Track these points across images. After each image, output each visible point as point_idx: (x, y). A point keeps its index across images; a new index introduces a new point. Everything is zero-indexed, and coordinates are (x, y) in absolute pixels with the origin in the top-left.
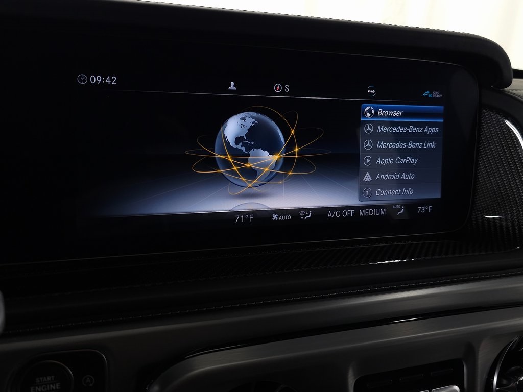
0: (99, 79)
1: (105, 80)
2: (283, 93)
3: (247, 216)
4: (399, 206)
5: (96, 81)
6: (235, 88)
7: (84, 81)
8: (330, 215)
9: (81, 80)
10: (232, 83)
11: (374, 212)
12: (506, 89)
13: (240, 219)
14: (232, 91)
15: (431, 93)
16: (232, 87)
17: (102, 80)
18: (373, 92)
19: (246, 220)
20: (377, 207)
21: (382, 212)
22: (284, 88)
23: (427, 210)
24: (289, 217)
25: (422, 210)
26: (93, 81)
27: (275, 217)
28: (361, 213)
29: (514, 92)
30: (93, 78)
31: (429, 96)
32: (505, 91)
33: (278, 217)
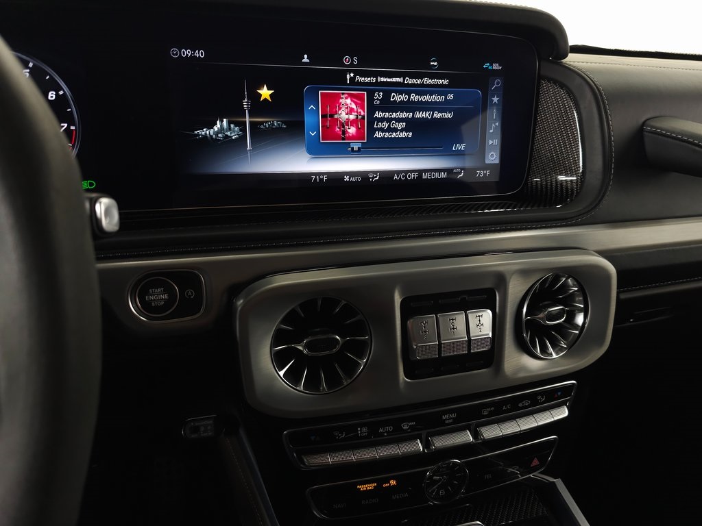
0: (189, 53)
1: (194, 54)
2: (352, 65)
3: (321, 177)
4: (459, 170)
5: (187, 55)
6: (308, 61)
7: (176, 54)
8: (396, 177)
9: (173, 54)
10: (306, 56)
11: (436, 175)
12: (564, 61)
13: (316, 179)
14: (306, 63)
15: (491, 65)
16: (306, 60)
17: (192, 54)
18: (436, 64)
19: (321, 180)
20: (439, 171)
21: (444, 175)
22: (352, 60)
23: (485, 174)
24: (359, 179)
25: (480, 173)
26: (184, 54)
27: (347, 178)
28: (424, 176)
29: (571, 63)
30: (184, 52)
31: (489, 68)
32: (562, 62)
33: (350, 178)
